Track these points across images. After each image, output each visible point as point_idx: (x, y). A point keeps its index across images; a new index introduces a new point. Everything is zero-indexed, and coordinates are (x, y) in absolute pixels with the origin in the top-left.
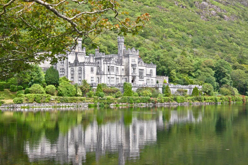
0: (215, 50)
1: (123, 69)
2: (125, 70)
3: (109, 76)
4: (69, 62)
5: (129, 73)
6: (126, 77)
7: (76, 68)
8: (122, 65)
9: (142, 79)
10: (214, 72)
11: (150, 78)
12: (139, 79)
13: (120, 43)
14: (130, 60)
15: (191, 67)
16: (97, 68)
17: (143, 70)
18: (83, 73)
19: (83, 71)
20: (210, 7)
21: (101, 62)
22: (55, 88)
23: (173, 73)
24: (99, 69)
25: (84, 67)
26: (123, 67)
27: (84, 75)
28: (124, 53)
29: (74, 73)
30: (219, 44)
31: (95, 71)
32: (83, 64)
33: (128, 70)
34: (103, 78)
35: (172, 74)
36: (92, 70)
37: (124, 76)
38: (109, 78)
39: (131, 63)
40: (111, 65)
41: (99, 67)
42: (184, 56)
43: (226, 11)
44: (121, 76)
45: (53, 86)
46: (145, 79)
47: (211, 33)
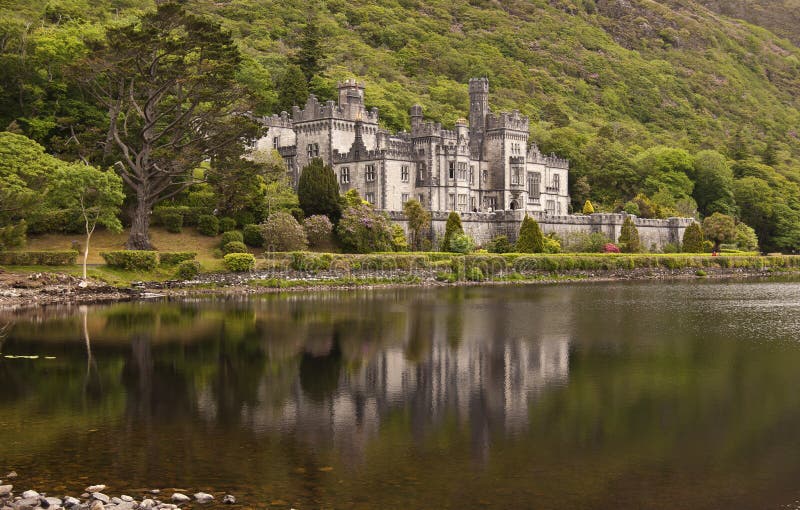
0: (661, 126)
1: (485, 171)
2: (493, 175)
3: (451, 190)
4: (336, 151)
5: (504, 184)
6: (494, 194)
7: (356, 168)
8: (484, 158)
9: (535, 202)
10: (692, 184)
11: (554, 198)
12: (528, 201)
13: (477, 95)
14: (506, 144)
15: (631, 172)
16: (418, 166)
17: (538, 174)
18: (379, 182)
19: (379, 177)
20: (636, 15)
21: (430, 149)
22: (330, 225)
23: (581, 187)
24: (424, 170)
25: (383, 163)
26: (485, 166)
27: (383, 189)
28: (488, 126)
29: (352, 181)
30: (668, 111)
31: (411, 177)
32: (379, 155)
33: (501, 174)
34: (435, 198)
35: (580, 189)
36: (405, 173)
37: (489, 191)
38: (451, 195)
39: (508, 154)
40: (459, 159)
41: (424, 165)
42: (607, 140)
43: (677, 26)
44: (480, 191)
45: (325, 218)
46: (543, 199)
47: (649, 81)
